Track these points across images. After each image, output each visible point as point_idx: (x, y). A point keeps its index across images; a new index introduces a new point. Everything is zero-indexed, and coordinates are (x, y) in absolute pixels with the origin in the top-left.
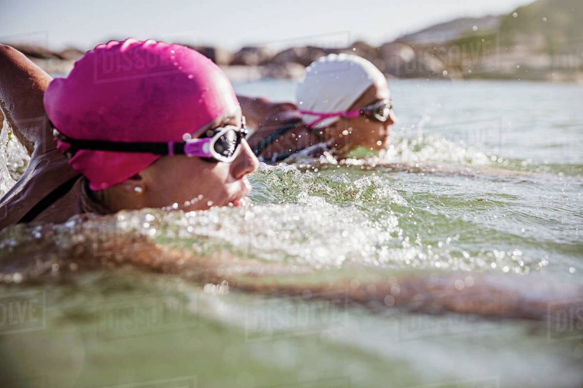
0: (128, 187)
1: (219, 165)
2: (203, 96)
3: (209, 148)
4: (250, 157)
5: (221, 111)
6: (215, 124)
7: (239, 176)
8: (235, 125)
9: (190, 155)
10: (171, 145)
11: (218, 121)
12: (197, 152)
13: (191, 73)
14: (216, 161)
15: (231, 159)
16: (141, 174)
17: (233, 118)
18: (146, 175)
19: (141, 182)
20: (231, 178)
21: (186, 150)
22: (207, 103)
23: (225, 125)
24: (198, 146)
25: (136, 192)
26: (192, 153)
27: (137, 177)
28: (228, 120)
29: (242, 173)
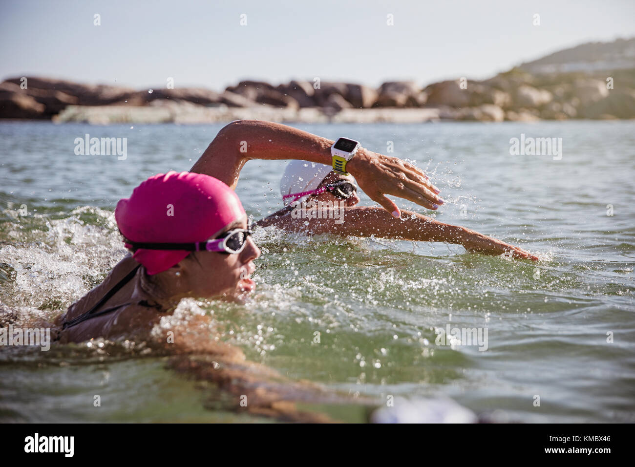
0: (170, 273)
1: (231, 255)
2: (218, 210)
3: (223, 245)
4: (253, 249)
5: (231, 220)
6: (226, 229)
7: (245, 261)
8: (242, 228)
9: (210, 251)
10: (197, 244)
11: (230, 226)
12: (215, 248)
13: (210, 196)
14: (228, 254)
15: (239, 251)
16: (179, 264)
17: (240, 223)
18: (183, 264)
19: (180, 269)
20: (239, 263)
21: (207, 248)
22: (221, 215)
23: (233, 229)
24: (215, 244)
25: (177, 276)
26: (211, 249)
27: (176, 266)
28: (236, 225)
29: (248, 259)
